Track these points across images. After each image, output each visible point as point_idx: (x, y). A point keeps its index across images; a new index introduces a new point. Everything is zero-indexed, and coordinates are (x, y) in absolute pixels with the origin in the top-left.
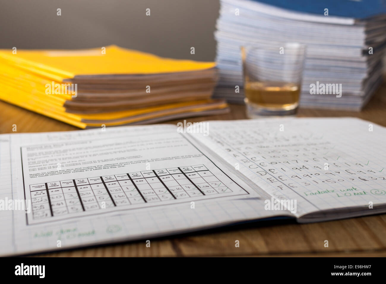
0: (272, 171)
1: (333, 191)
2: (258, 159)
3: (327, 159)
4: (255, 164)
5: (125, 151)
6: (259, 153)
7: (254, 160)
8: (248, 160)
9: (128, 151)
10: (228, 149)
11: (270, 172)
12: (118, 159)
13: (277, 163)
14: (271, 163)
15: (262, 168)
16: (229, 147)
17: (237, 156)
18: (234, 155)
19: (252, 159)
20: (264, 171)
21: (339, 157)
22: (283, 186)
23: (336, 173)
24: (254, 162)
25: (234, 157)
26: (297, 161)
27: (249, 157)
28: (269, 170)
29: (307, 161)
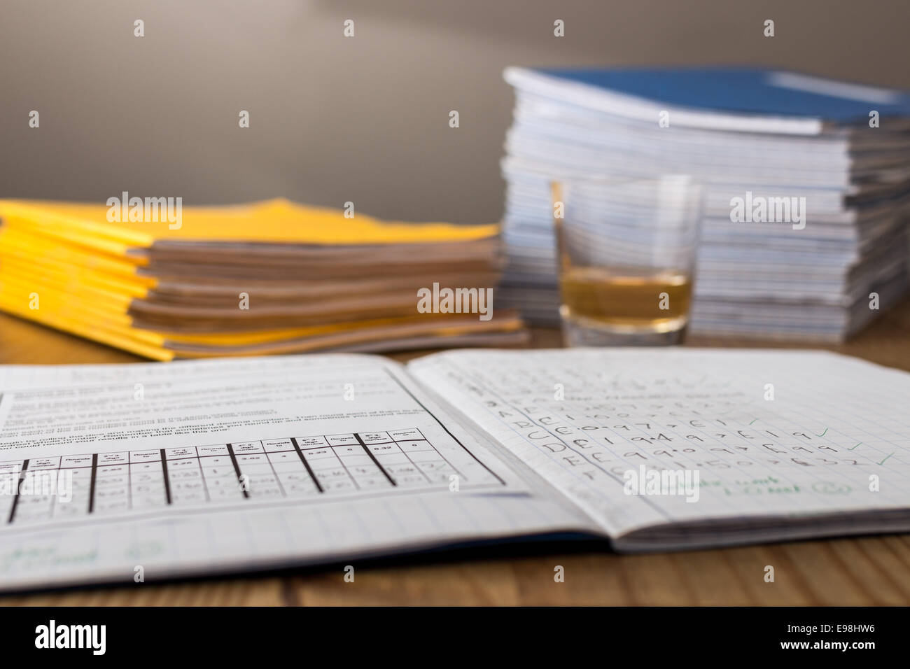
0: (581, 443)
1: (717, 484)
2: (554, 419)
3: (724, 424)
4: (546, 429)
5: (241, 402)
6: (562, 409)
7: (545, 423)
8: (530, 422)
9: (249, 401)
10: (490, 402)
11: (575, 445)
12: (217, 416)
13: (597, 428)
14: (583, 428)
15: (559, 437)
16: (493, 399)
17: (507, 414)
18: (500, 412)
19: (540, 420)
20: (562, 443)
21: (757, 419)
22: (598, 471)
23: (737, 450)
24: (544, 425)
25: (501, 417)
26: (648, 425)
27: (535, 417)
28: (575, 441)
29: (674, 426)
